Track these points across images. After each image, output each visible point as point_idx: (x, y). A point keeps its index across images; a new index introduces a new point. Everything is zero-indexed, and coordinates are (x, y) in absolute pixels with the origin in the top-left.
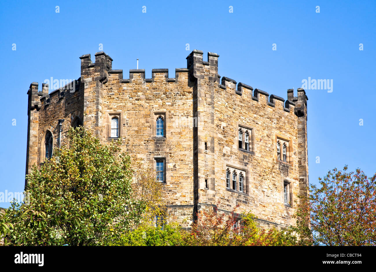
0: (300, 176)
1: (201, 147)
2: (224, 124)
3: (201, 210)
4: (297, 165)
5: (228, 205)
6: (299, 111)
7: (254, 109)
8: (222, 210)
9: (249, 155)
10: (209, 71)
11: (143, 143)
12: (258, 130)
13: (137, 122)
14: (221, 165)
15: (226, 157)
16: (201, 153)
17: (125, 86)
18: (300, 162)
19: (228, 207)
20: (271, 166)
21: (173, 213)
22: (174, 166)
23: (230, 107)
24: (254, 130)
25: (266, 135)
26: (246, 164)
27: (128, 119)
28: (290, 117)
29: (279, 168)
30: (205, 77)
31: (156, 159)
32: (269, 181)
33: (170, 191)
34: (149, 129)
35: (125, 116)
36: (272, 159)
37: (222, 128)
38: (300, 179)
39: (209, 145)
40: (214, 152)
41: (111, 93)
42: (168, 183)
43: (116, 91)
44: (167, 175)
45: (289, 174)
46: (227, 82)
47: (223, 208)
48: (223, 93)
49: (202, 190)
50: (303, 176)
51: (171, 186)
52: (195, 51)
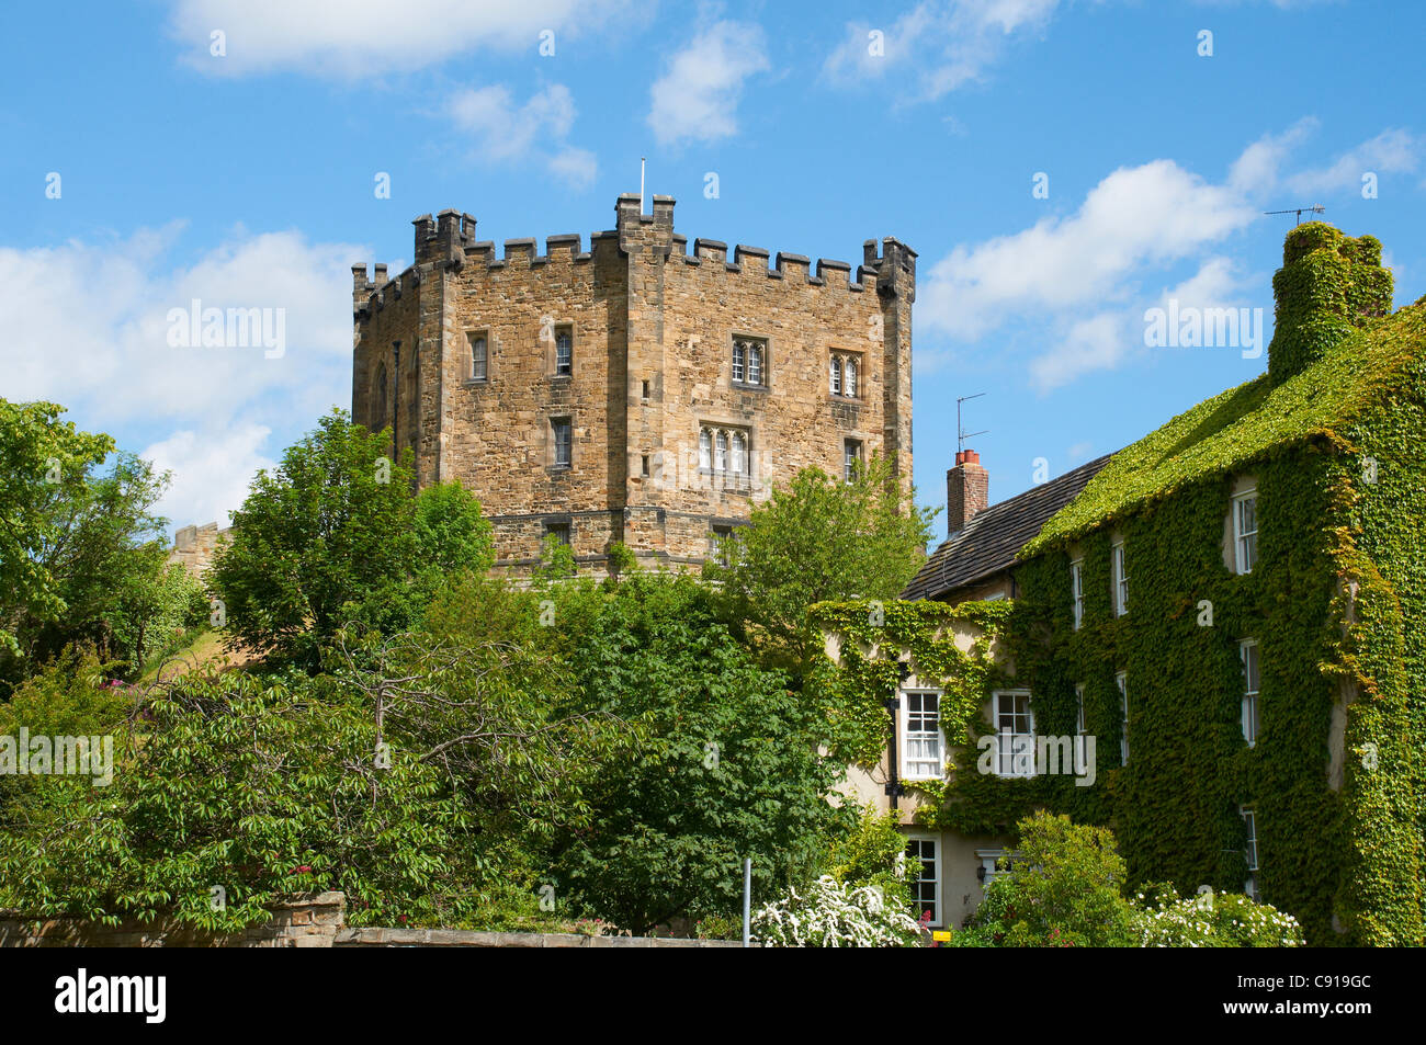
0: (885, 425)
1: (636, 392)
2: (695, 338)
3: (630, 519)
4: (881, 402)
5: (700, 503)
6: (885, 288)
7: (771, 297)
8: (686, 515)
9: (757, 395)
10: (653, 236)
11: (528, 389)
12: (780, 340)
13: (517, 346)
14: (686, 424)
15: (698, 406)
16: (634, 405)
17: (496, 277)
18: (886, 396)
19: (699, 508)
20: (810, 411)
21: (583, 526)
22: (587, 433)
23: (711, 301)
24: (771, 342)
25: (799, 348)
26: (748, 415)
27: (501, 342)
28: (864, 303)
29: (833, 415)
30: (646, 249)
31: (552, 419)
32: (806, 443)
33: (579, 483)
34: (541, 359)
35: (495, 337)
36: (814, 396)
37: (690, 346)
38: (887, 431)
39: (652, 386)
40: (662, 401)
41: (470, 291)
42: (576, 468)
43: (480, 286)
44: (574, 451)
45: (859, 424)
46: (703, 251)
47: (688, 510)
48: (694, 272)
49: (633, 480)
50: (892, 424)
51: (581, 473)
52: (625, 196)
